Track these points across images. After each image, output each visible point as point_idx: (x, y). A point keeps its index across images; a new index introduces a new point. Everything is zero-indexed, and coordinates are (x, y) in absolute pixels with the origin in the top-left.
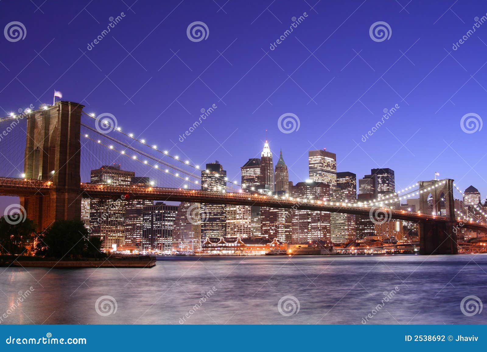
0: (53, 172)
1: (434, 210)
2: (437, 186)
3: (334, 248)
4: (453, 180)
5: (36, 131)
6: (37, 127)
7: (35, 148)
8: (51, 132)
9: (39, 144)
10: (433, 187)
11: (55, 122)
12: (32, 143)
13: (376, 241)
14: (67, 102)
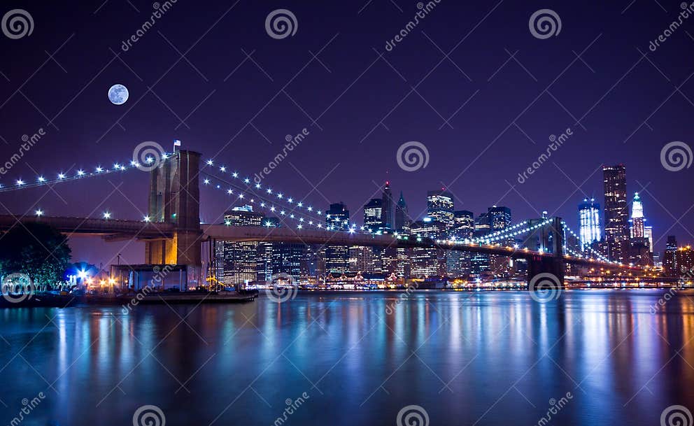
0: (175, 215)
1: (542, 246)
2: (544, 224)
3: (448, 282)
4: (560, 218)
5: (158, 177)
6: (160, 175)
7: (158, 194)
8: (172, 179)
9: (161, 189)
10: (540, 225)
11: (175, 170)
12: (155, 189)
13: (488, 276)
14: (185, 151)
